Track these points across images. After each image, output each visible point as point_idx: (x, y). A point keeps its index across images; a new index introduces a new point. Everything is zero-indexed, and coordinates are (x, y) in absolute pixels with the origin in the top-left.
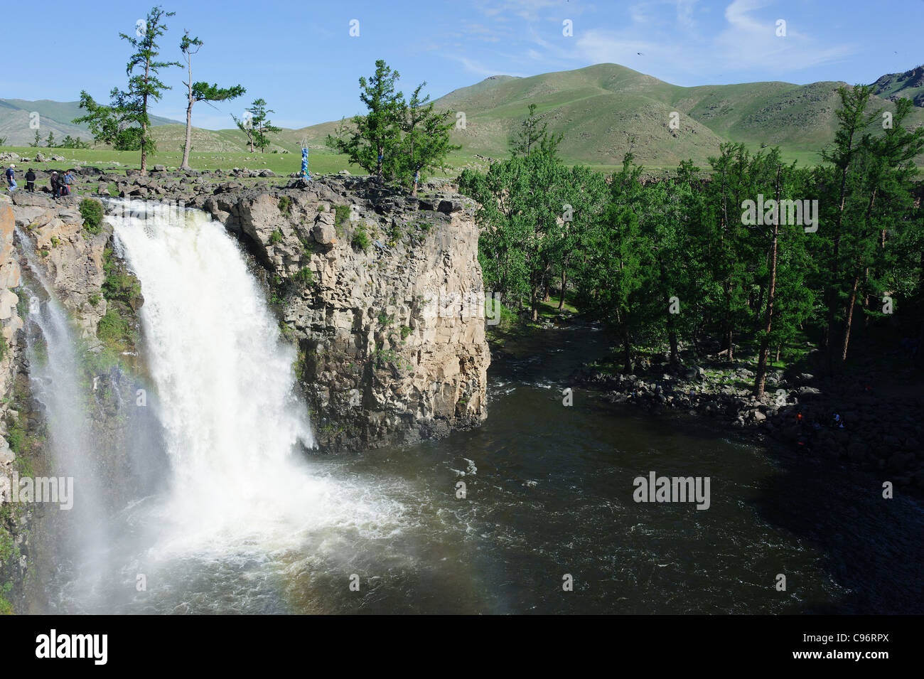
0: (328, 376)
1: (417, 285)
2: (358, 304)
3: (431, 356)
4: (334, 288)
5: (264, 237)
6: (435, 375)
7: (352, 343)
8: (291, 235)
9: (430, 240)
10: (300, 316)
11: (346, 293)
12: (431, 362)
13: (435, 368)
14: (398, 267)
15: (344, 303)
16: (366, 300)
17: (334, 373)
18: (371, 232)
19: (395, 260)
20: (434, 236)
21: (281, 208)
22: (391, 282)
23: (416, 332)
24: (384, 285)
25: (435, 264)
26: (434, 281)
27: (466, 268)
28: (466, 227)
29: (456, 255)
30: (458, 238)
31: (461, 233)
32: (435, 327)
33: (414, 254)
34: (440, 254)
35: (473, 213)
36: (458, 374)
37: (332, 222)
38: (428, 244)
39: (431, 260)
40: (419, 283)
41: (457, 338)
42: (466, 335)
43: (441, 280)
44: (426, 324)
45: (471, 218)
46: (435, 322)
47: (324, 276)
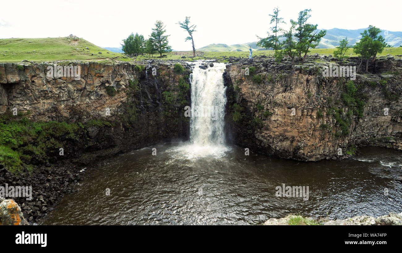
2: (254, 101)
11: (250, 97)
14: (270, 90)
24: (264, 96)
25: (285, 91)
26: (285, 97)
27: (303, 94)
28: (305, 77)
29: (297, 88)
30: (298, 81)
31: (302, 80)
32: (284, 115)
33: (275, 86)
34: (287, 87)
35: (310, 72)
36: (296, 137)
37: (244, 72)
38: (280, 82)
39: (281, 89)
40: (275, 97)
41: (297, 122)
42: (301, 122)
43: (288, 97)
44: (276, 113)
45: (310, 74)
46: (284, 113)
47: (243, 90)
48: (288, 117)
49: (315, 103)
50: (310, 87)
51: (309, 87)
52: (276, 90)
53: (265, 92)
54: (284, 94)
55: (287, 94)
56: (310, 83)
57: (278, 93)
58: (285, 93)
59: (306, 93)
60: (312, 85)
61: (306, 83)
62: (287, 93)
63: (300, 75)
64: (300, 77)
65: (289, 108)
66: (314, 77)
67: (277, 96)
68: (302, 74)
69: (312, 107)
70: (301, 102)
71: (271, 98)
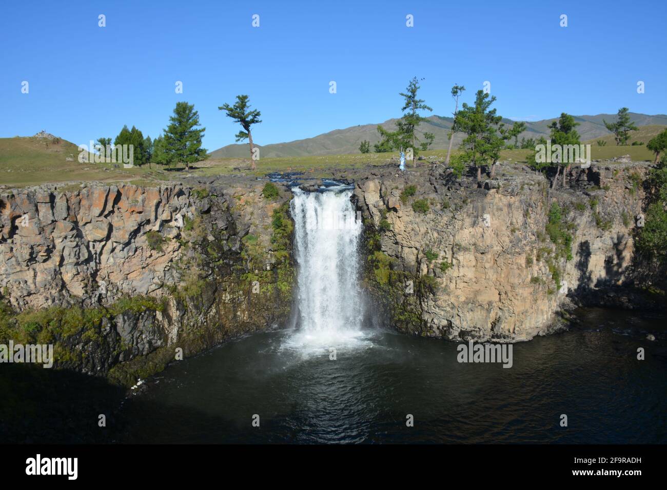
1: (456, 237)
2: (418, 245)
3: (468, 285)
6: (471, 298)
7: (415, 268)
9: (469, 208)
10: (390, 249)
11: (409, 238)
12: (469, 289)
13: (472, 294)
14: (446, 224)
15: (409, 244)
16: (422, 243)
18: (431, 201)
19: (445, 219)
20: (472, 205)
22: (440, 233)
23: (455, 268)
24: (436, 235)
25: (474, 224)
26: (473, 235)
27: (504, 228)
28: (506, 200)
29: (494, 219)
30: (495, 207)
31: (501, 204)
32: (474, 266)
33: (456, 217)
34: (478, 217)
35: (513, 191)
36: (496, 302)
37: (398, 195)
38: (465, 210)
39: (468, 221)
40: (458, 236)
41: (495, 276)
42: (503, 275)
43: (479, 235)
44: (461, 264)
45: (512, 194)
46: (474, 263)
47: (396, 227)
48: (480, 269)
49: (523, 242)
50: (514, 216)
51: (512, 217)
52: (458, 224)
53: (438, 228)
54: (471, 229)
55: (478, 230)
56: (513, 210)
57: (462, 229)
58: (473, 227)
59: (508, 227)
60: (516, 213)
61: (506, 210)
62: (476, 229)
63: (497, 196)
64: (496, 200)
65: (482, 253)
66: (518, 198)
67: (460, 234)
68: (500, 196)
69: (519, 250)
70: (502, 241)
71: (451, 237)
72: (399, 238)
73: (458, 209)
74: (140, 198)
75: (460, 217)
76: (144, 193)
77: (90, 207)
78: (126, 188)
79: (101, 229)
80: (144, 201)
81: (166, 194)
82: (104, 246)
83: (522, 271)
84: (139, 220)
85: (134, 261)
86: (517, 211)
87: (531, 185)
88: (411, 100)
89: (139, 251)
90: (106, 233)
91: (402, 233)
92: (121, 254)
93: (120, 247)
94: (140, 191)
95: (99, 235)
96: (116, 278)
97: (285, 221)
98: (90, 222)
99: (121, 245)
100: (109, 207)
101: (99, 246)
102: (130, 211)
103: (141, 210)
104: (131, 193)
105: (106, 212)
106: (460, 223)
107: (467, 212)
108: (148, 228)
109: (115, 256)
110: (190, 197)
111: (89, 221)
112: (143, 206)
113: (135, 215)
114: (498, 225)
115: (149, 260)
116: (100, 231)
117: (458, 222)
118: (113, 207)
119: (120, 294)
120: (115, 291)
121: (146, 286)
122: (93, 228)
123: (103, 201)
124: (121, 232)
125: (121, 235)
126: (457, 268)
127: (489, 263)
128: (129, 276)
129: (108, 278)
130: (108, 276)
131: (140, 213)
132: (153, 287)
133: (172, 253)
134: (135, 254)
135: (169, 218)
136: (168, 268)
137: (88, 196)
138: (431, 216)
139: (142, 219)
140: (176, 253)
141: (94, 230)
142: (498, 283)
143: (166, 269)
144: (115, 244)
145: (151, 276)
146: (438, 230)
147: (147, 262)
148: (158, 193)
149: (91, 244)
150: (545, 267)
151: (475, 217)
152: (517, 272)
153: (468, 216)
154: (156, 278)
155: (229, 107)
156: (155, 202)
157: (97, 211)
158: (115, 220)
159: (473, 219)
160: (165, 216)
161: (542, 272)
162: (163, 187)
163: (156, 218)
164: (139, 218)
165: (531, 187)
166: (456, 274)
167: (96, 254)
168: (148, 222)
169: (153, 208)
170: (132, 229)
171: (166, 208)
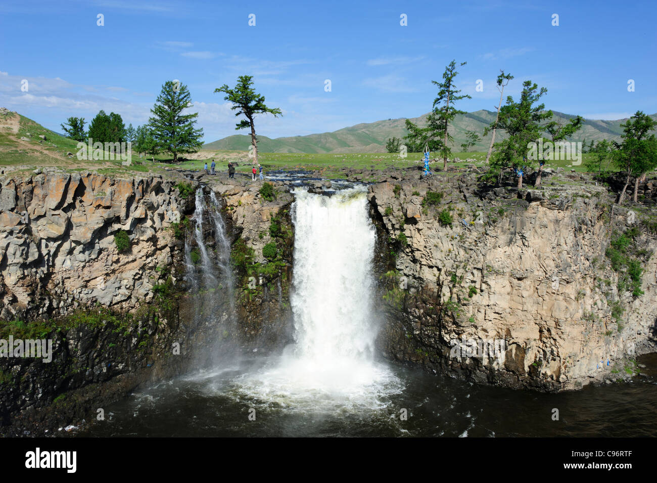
0: (417, 312)
1: (487, 257)
2: (440, 264)
3: (501, 317)
4: (422, 250)
5: (381, 210)
6: (503, 333)
7: (435, 292)
8: (399, 210)
9: (505, 223)
10: (406, 267)
11: (430, 254)
12: (502, 322)
13: (504, 327)
14: (476, 241)
15: (429, 262)
16: (446, 262)
17: (422, 311)
18: (458, 212)
19: (474, 235)
20: (509, 219)
21: (395, 192)
22: (468, 251)
23: (485, 294)
24: (462, 253)
25: (510, 242)
26: (509, 256)
27: (548, 249)
28: (552, 215)
29: (536, 237)
30: (538, 223)
31: (546, 219)
32: (508, 294)
33: (488, 232)
34: (515, 234)
35: (562, 203)
36: (535, 340)
37: (419, 203)
38: (500, 225)
39: (503, 239)
40: (490, 255)
41: (535, 308)
42: (545, 307)
43: (516, 256)
44: (492, 290)
45: (560, 208)
46: (508, 289)
47: (415, 240)
48: (516, 298)
49: (572, 268)
50: (561, 235)
51: (560, 235)
52: (490, 241)
53: (465, 245)
54: (506, 248)
55: (516, 249)
56: (561, 227)
57: (495, 247)
58: (509, 246)
59: (553, 248)
60: (565, 231)
61: (553, 227)
62: (513, 248)
63: (541, 209)
64: (540, 214)
65: (520, 279)
66: (568, 213)
67: (492, 253)
68: (545, 209)
69: (567, 277)
70: (545, 265)
71: (481, 257)
72: (417, 255)
73: (491, 223)
74: (108, 190)
75: (492, 233)
76: (113, 185)
77: (45, 196)
78: (92, 177)
79: (57, 224)
80: (113, 194)
81: (140, 188)
82: (60, 246)
83: (570, 304)
84: (106, 216)
85: (97, 265)
86: (567, 229)
87: (587, 197)
88: (446, 90)
89: (104, 253)
90: (62, 230)
91: (421, 248)
92: (82, 257)
93: (79, 248)
94: (108, 182)
95: (55, 232)
96: (73, 286)
97: (284, 227)
98: (44, 216)
99: (82, 246)
100: (69, 200)
101: (53, 246)
102: (95, 205)
103: (108, 204)
104: (98, 183)
105: (65, 205)
106: (493, 240)
107: (503, 228)
108: (116, 227)
109: (72, 259)
110: (171, 193)
111: (43, 214)
112: (112, 200)
113: (101, 210)
114: (541, 244)
115: (115, 266)
116: (56, 227)
117: (490, 238)
118: (74, 199)
119: (76, 304)
120: (70, 300)
121: (110, 296)
122: (47, 223)
123: (62, 190)
124: (82, 230)
125: (82, 233)
126: (487, 294)
127: (527, 290)
128: (89, 284)
129: (63, 284)
130: (63, 282)
131: (108, 207)
132: (118, 299)
133: (144, 258)
134: (98, 256)
135: (143, 216)
136: (139, 276)
137: (43, 184)
138: (458, 230)
139: (109, 215)
140: (149, 260)
141: (48, 225)
142: (539, 317)
143: (137, 277)
144: (73, 245)
145: (117, 285)
146: (465, 247)
147: (112, 268)
148: (131, 186)
149: (44, 242)
150: (601, 300)
151: (512, 234)
152: (564, 304)
153: (504, 232)
154: (123, 287)
155: (229, 89)
156: (127, 195)
157: (53, 202)
158: (75, 215)
159: (510, 236)
160: (138, 213)
161: (597, 306)
162: (138, 179)
163: (127, 216)
164: (106, 214)
165: (587, 200)
166: (485, 302)
167: (48, 254)
168: (117, 220)
169: (124, 203)
170: (96, 227)
171: (140, 205)
